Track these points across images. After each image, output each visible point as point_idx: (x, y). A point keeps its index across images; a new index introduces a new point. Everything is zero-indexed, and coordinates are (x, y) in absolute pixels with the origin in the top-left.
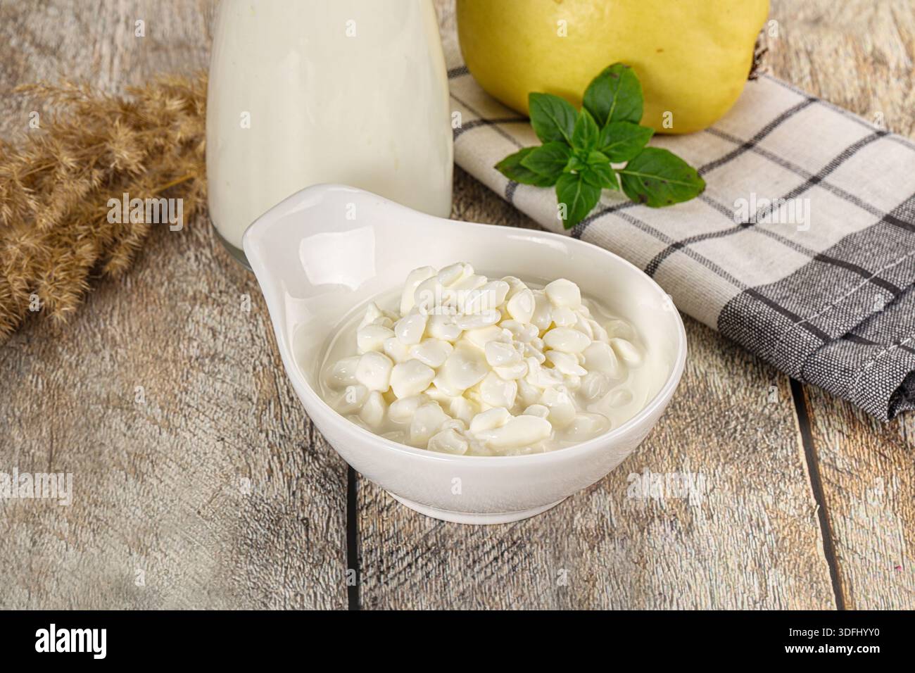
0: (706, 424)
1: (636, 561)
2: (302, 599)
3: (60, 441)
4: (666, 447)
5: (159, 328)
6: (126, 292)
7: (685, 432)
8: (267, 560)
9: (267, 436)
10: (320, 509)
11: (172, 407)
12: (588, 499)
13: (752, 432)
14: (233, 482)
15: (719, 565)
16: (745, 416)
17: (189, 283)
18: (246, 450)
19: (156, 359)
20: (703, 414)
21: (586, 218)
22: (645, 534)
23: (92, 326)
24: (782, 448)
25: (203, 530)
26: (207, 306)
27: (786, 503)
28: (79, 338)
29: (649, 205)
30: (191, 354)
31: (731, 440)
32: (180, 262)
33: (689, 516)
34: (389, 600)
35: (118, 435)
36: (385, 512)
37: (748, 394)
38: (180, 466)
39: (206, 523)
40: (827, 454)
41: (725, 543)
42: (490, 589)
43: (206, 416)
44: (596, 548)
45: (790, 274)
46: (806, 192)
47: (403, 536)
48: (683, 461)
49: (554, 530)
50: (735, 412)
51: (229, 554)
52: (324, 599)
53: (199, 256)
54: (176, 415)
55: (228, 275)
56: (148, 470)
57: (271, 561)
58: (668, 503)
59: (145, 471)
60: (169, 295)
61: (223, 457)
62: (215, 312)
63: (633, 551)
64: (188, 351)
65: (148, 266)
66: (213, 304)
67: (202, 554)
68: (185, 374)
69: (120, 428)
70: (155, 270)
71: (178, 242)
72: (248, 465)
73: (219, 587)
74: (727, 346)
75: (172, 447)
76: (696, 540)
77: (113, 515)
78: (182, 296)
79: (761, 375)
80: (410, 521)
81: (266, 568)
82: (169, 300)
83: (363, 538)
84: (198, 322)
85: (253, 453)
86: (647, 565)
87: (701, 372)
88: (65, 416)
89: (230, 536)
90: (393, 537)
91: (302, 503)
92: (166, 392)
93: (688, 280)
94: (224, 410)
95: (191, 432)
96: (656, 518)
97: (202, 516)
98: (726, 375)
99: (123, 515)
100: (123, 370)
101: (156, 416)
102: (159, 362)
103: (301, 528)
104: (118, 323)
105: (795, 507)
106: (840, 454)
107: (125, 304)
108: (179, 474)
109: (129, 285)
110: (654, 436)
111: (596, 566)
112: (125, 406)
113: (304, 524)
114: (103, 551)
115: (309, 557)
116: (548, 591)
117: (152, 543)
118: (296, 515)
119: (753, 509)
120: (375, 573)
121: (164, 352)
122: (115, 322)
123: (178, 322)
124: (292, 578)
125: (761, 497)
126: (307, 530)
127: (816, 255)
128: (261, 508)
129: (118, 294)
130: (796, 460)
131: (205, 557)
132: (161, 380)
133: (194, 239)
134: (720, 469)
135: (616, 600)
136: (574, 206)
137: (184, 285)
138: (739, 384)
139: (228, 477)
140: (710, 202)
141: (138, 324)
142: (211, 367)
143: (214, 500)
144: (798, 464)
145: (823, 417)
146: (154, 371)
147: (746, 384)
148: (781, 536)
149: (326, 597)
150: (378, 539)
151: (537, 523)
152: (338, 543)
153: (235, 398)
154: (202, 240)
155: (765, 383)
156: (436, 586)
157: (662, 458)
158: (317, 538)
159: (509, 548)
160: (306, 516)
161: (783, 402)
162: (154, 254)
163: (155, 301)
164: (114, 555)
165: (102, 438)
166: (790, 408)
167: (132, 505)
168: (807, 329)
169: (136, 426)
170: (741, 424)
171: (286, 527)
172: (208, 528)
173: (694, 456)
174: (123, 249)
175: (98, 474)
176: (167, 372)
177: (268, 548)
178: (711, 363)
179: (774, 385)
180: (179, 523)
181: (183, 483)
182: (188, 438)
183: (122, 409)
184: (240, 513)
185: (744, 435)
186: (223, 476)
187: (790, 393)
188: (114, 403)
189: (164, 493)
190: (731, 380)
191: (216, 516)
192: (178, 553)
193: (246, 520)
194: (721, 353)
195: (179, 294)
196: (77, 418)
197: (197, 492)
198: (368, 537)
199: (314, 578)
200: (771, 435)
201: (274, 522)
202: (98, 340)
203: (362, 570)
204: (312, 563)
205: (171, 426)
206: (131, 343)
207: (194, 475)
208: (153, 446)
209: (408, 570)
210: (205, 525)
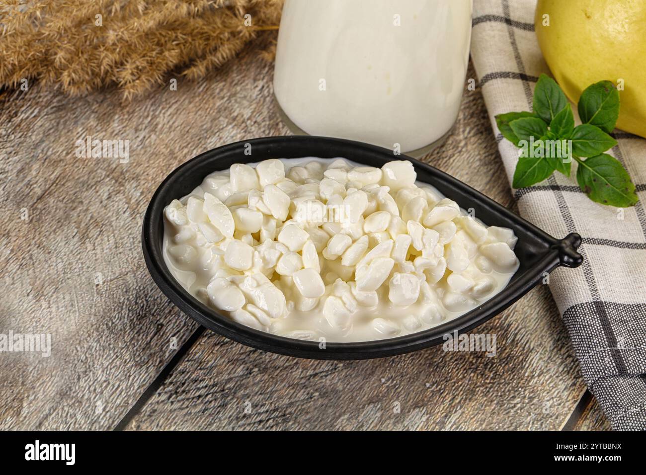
0: (497, 391)
2: (106, 387)
3: (58, 186)
4: (453, 394)
5: (193, 131)
6: (195, 93)
7: (477, 389)
8: (109, 344)
10: (178, 322)
12: (363, 407)
13: (525, 414)
14: (139, 273)
16: (531, 399)
17: (241, 105)
19: (170, 154)
20: (503, 381)
23: (152, 109)
25: (88, 300)
26: (238, 128)
28: (136, 114)
29: (589, 196)
31: (504, 413)
32: (249, 86)
34: (163, 417)
35: (97, 200)
36: (218, 347)
37: (548, 382)
38: (116, 243)
39: (95, 295)
47: (215, 371)
48: (456, 412)
50: (527, 392)
51: (89, 327)
52: (120, 394)
53: (265, 88)
55: (272, 111)
56: (93, 236)
57: (111, 346)
59: (90, 237)
60: (220, 109)
65: (225, 80)
67: (73, 318)
69: (103, 196)
70: (228, 85)
73: (62, 349)
75: (123, 226)
77: (43, 259)
78: (228, 113)
79: (571, 371)
80: (229, 362)
81: (104, 350)
82: (217, 113)
83: (186, 359)
84: (220, 138)
87: (529, 346)
88: (76, 170)
89: (102, 313)
90: (207, 369)
91: (170, 311)
92: (155, 182)
97: (97, 290)
98: (546, 358)
99: (49, 262)
100: (142, 152)
101: (134, 197)
103: (153, 329)
104: (170, 115)
107: (187, 102)
108: (110, 249)
109: (201, 89)
110: (453, 381)
112: (120, 180)
113: (157, 328)
114: (13, 284)
115: (139, 355)
117: (48, 293)
118: (158, 318)
120: (171, 391)
121: (180, 151)
122: (168, 113)
123: (209, 132)
124: (114, 367)
126: (155, 334)
128: (141, 301)
129: (188, 93)
131: (72, 322)
132: (160, 171)
137: (237, 105)
138: (549, 370)
141: (182, 122)
143: (116, 280)
146: (161, 163)
147: (554, 373)
149: (123, 393)
150: (196, 365)
151: (313, 408)
152: (167, 354)
155: (569, 379)
156: (203, 422)
157: (443, 402)
158: (157, 344)
159: (277, 417)
160: (164, 323)
161: (569, 401)
162: (236, 73)
163: (207, 109)
165: (85, 197)
166: (569, 409)
167: (61, 258)
168: (613, 356)
169: (115, 199)
170: (523, 403)
171: (144, 325)
172: (93, 300)
173: (467, 412)
174: (205, 63)
175: (60, 224)
176: (169, 167)
177: (118, 335)
178: (543, 343)
179: (574, 384)
180: (78, 287)
181: (106, 257)
182: (139, 225)
183: (116, 181)
184: (123, 299)
185: (517, 413)
186: (136, 265)
187: (580, 397)
188: (115, 174)
189: (88, 259)
190: (546, 365)
191: (106, 293)
192: (58, 309)
193: (122, 306)
194: (557, 339)
195: (227, 111)
196: (82, 175)
197: (110, 269)
198: (191, 360)
199: (128, 374)
200: (537, 424)
201: (139, 317)
202: (146, 121)
203: (164, 384)
204: (137, 362)
205: (136, 210)
206: (165, 133)
207: (119, 255)
208: (112, 220)
209: (195, 400)
210: (93, 297)
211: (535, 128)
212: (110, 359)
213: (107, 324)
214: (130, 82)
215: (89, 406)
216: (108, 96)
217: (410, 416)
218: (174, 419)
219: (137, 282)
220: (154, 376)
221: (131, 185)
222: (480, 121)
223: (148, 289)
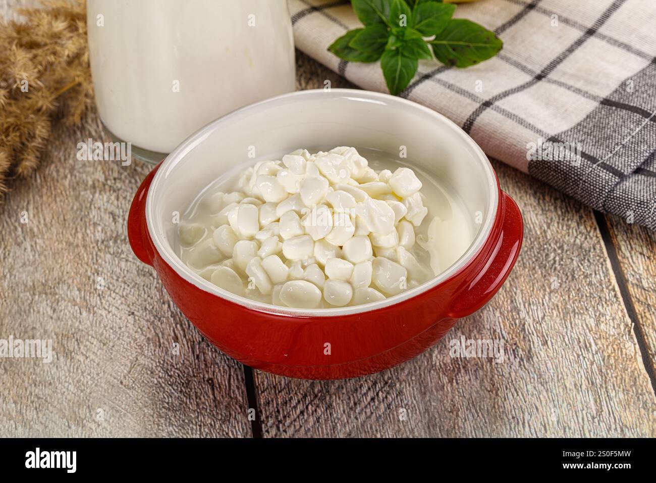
0: (529, 258)
1: (489, 389)
5: (68, 217)
6: (37, 187)
8: (183, 421)
9: (169, 306)
10: (222, 369)
11: (87, 288)
13: (569, 261)
14: (146, 352)
15: (558, 387)
16: (561, 247)
17: (88, 173)
18: (153, 321)
19: (69, 246)
20: (526, 249)
21: (408, 86)
22: (493, 363)
23: (13, 220)
24: (596, 274)
25: (126, 398)
26: (105, 192)
27: (606, 324)
29: (458, 67)
30: (98, 238)
31: (553, 271)
33: (528, 343)
35: (46, 318)
37: (560, 228)
38: (101, 341)
39: (128, 391)
40: (633, 276)
41: (561, 365)
42: (371, 428)
43: (117, 293)
44: (454, 381)
45: (582, 119)
46: (585, 44)
48: (516, 294)
49: (418, 368)
50: (552, 245)
51: (151, 418)
54: (92, 295)
56: (74, 348)
57: (187, 421)
58: (509, 333)
59: (72, 350)
60: (73, 186)
61: (135, 329)
62: (113, 198)
63: (485, 381)
64: (94, 236)
65: (52, 162)
66: (110, 191)
67: (129, 420)
68: (95, 257)
69: (47, 312)
70: (59, 164)
71: (75, 138)
72: (157, 334)
74: (537, 186)
75: (91, 325)
76: (536, 365)
77: (50, 392)
78: (83, 186)
79: (569, 209)
81: (184, 428)
82: (73, 191)
83: (260, 392)
84: (99, 208)
85: (159, 323)
86: (499, 392)
89: (149, 402)
90: (284, 388)
91: (206, 365)
92: (81, 276)
93: (499, 133)
94: (131, 286)
95: (106, 309)
97: (125, 386)
98: (540, 212)
99: (59, 391)
100: (43, 258)
101: (75, 297)
102: (71, 248)
103: (207, 388)
105: (614, 327)
106: (644, 275)
107: (37, 198)
108: (101, 349)
109: (39, 181)
111: (457, 397)
112: (48, 291)
113: (210, 384)
114: (46, 427)
115: (217, 413)
116: (420, 424)
117: (86, 414)
118: (202, 376)
119: (580, 332)
120: (274, 423)
121: (75, 238)
123: (83, 210)
125: (585, 320)
126: (213, 390)
127: (602, 100)
128: (172, 373)
129: (31, 190)
130: (609, 284)
131: (132, 423)
132: (76, 264)
133: (87, 133)
134: (547, 298)
135: (477, 427)
136: (397, 77)
137: (84, 176)
138: (551, 219)
139: (141, 348)
140: (507, 60)
141: (51, 215)
142: (115, 248)
143: (133, 369)
144: (611, 287)
145: (625, 242)
146: (69, 257)
147: (557, 218)
148: (606, 354)
150: (273, 391)
152: (240, 398)
153: (138, 275)
154: (94, 133)
155: (573, 216)
156: (326, 430)
158: (222, 396)
159: (382, 388)
160: (210, 376)
161: (590, 232)
162: (56, 150)
163: (61, 193)
164: (56, 429)
165: (33, 322)
166: (597, 237)
167: (65, 382)
168: (604, 169)
169: (60, 308)
170: (559, 255)
171: (195, 389)
172: (130, 396)
173: (524, 288)
174: (30, 152)
176: (80, 256)
177: (183, 410)
178: (526, 202)
179: (581, 217)
180: (106, 394)
181: (105, 357)
182: (104, 315)
183: (46, 294)
184: (155, 380)
185: (562, 265)
186: (137, 347)
187: (595, 223)
188: (39, 289)
189: (90, 367)
190: (545, 216)
191: (135, 385)
192: (109, 422)
193: (161, 386)
194: (533, 192)
195: (80, 185)
196: (10, 306)
197: (118, 364)
198: (264, 390)
199: (225, 433)
200: (585, 263)
201: (185, 385)
202: (19, 233)
203: (263, 422)
204: (221, 419)
205: (89, 306)
206: (46, 233)
207: (113, 349)
208: (76, 325)
209: (301, 417)
210: (128, 394)
212: (196, 431)
213: (164, 407)
217: (485, 319)
219: (152, 360)
221: (62, 289)
223: (168, 360)
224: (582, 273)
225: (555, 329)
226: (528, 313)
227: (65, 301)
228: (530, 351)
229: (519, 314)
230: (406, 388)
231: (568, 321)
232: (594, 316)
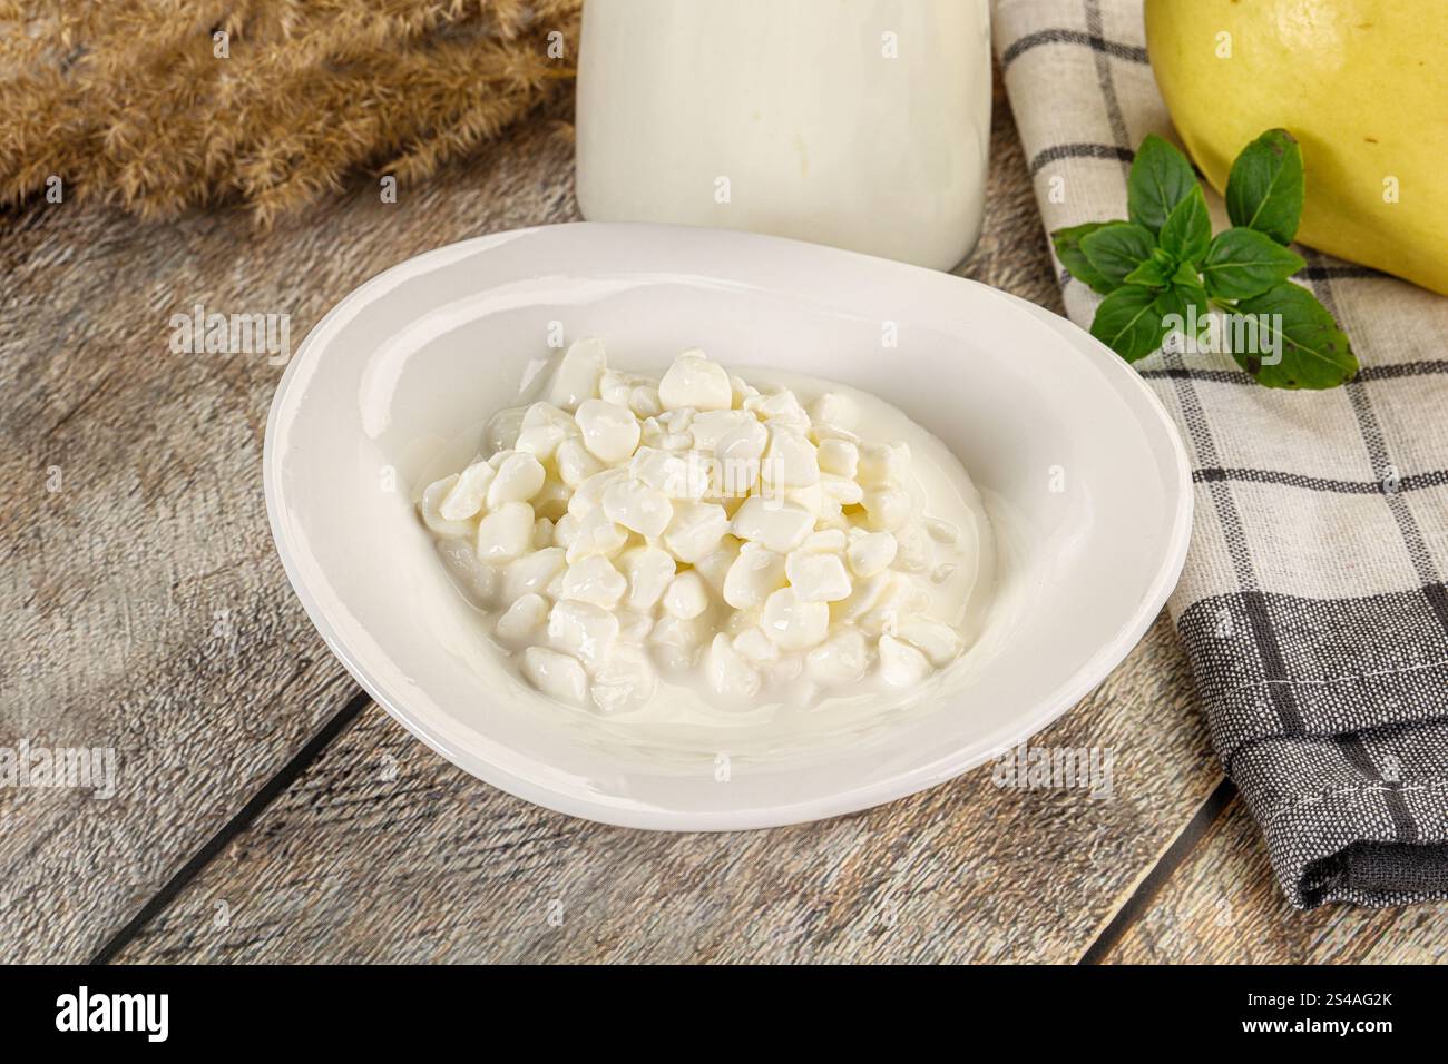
1: (701, 946)
2: (180, 780)
3: (105, 397)
6: (413, 213)
7: (984, 781)
8: (193, 699)
13: (1085, 826)
14: (266, 561)
22: (758, 912)
23: (318, 244)
24: (1103, 874)
25: (155, 614)
28: (282, 256)
31: (1040, 825)
32: (532, 197)
34: (297, 837)
35: (186, 422)
37: (1141, 765)
38: (221, 505)
39: (170, 605)
40: (1162, 916)
42: (451, 888)
44: (664, 900)
47: (415, 749)
48: (933, 824)
49: (635, 842)
51: (152, 666)
52: (210, 792)
56: (173, 492)
57: (197, 702)
58: (841, 880)
59: (167, 492)
63: (711, 930)
65: (482, 187)
67: (118, 649)
69: (199, 414)
70: (486, 194)
73: (90, 707)
75: (239, 471)
77: (62, 537)
79: (1194, 742)
81: (180, 710)
83: (356, 727)
87: (1106, 695)
88: (146, 364)
89: (180, 639)
90: (400, 745)
96: (798, 896)
97: (174, 594)
98: (1141, 718)
99: (76, 543)
103: (289, 669)
104: (356, 256)
106: (1183, 927)
107: (394, 229)
108: (208, 516)
109: (427, 204)
111: (637, 926)
112: (239, 383)
113: (299, 667)
115: (256, 719)
116: (528, 930)
117: (70, 602)
118: (302, 648)
120: (317, 788)
122: (353, 252)
124: (199, 742)
125: (989, 937)
126: (293, 679)
127: (1434, 583)
128: (266, 616)
129: (398, 212)
130: (1105, 902)
131: (117, 655)
134: (974, 862)
138: (1145, 741)
143: (217, 576)
144: (1100, 911)
145: (1221, 854)
147: (1155, 746)
149: (215, 792)
150: (376, 739)
152: (316, 718)
155: (1189, 757)
158: (295, 698)
159: (543, 838)
160: (314, 657)
161: (1184, 800)
162: (506, 171)
165: (161, 418)
166: (1184, 817)
167: (101, 535)
170: (1083, 806)
171: (269, 661)
172: (164, 614)
173: (958, 824)
174: (434, 146)
175: (104, 469)
177: (213, 682)
178: (1137, 687)
179: (1199, 768)
180: (134, 590)
181: (199, 533)
183: (231, 386)
184: (228, 612)
185: (1068, 826)
186: (261, 546)
187: (1209, 792)
188: (229, 373)
189: (160, 535)
190: (1139, 730)
191: (192, 601)
192: (88, 632)
194: (1168, 679)
196: (158, 374)
197: (205, 554)
198: (366, 729)
199: (229, 756)
200: (1109, 845)
201: (261, 647)
202: (304, 270)
203: (305, 775)
204: (250, 732)
207: (226, 528)
208: (216, 460)
209: (369, 804)
210: (165, 607)
211: (1131, 246)
212: (193, 726)
214: (268, 188)
215: (141, 817)
216: (225, 221)
217: (832, 836)
218: (322, 840)
219: (260, 579)
220: (285, 760)
221: (262, 394)
222: (1035, 255)
224: (1083, 858)
225: (923, 920)
226: (912, 867)
227: (245, 412)
228: (838, 929)
229: (894, 862)
230: (580, 861)
231: (961, 921)
232: (1011, 939)
